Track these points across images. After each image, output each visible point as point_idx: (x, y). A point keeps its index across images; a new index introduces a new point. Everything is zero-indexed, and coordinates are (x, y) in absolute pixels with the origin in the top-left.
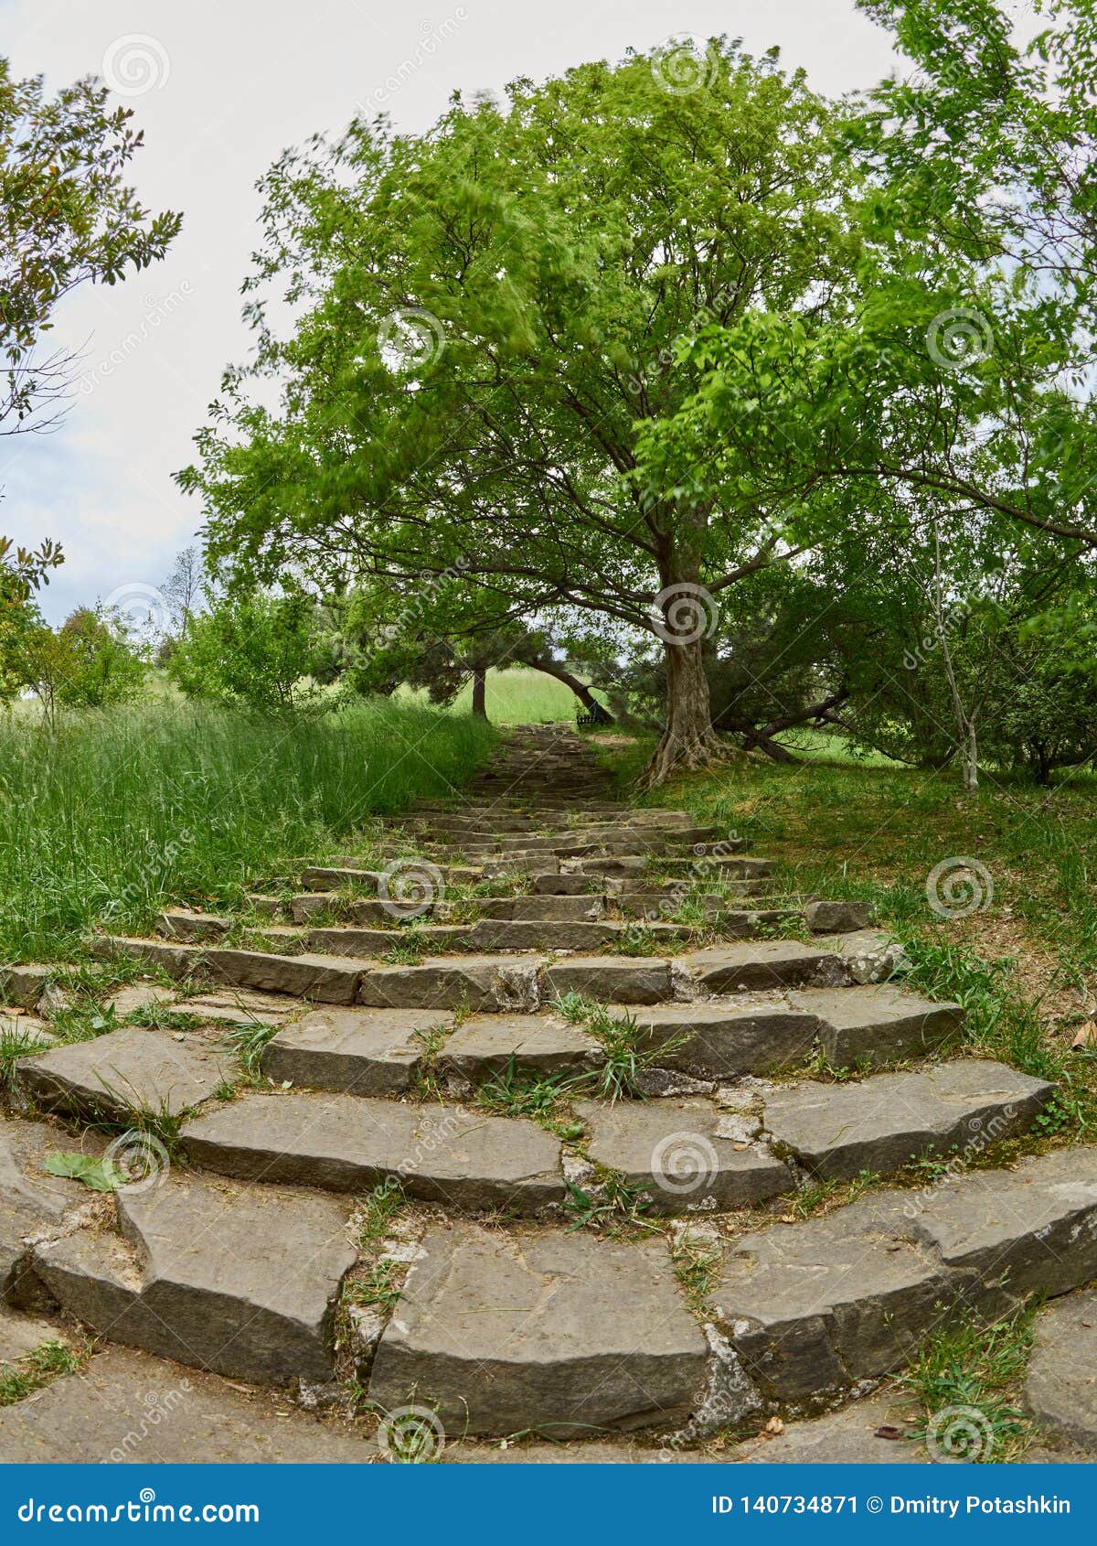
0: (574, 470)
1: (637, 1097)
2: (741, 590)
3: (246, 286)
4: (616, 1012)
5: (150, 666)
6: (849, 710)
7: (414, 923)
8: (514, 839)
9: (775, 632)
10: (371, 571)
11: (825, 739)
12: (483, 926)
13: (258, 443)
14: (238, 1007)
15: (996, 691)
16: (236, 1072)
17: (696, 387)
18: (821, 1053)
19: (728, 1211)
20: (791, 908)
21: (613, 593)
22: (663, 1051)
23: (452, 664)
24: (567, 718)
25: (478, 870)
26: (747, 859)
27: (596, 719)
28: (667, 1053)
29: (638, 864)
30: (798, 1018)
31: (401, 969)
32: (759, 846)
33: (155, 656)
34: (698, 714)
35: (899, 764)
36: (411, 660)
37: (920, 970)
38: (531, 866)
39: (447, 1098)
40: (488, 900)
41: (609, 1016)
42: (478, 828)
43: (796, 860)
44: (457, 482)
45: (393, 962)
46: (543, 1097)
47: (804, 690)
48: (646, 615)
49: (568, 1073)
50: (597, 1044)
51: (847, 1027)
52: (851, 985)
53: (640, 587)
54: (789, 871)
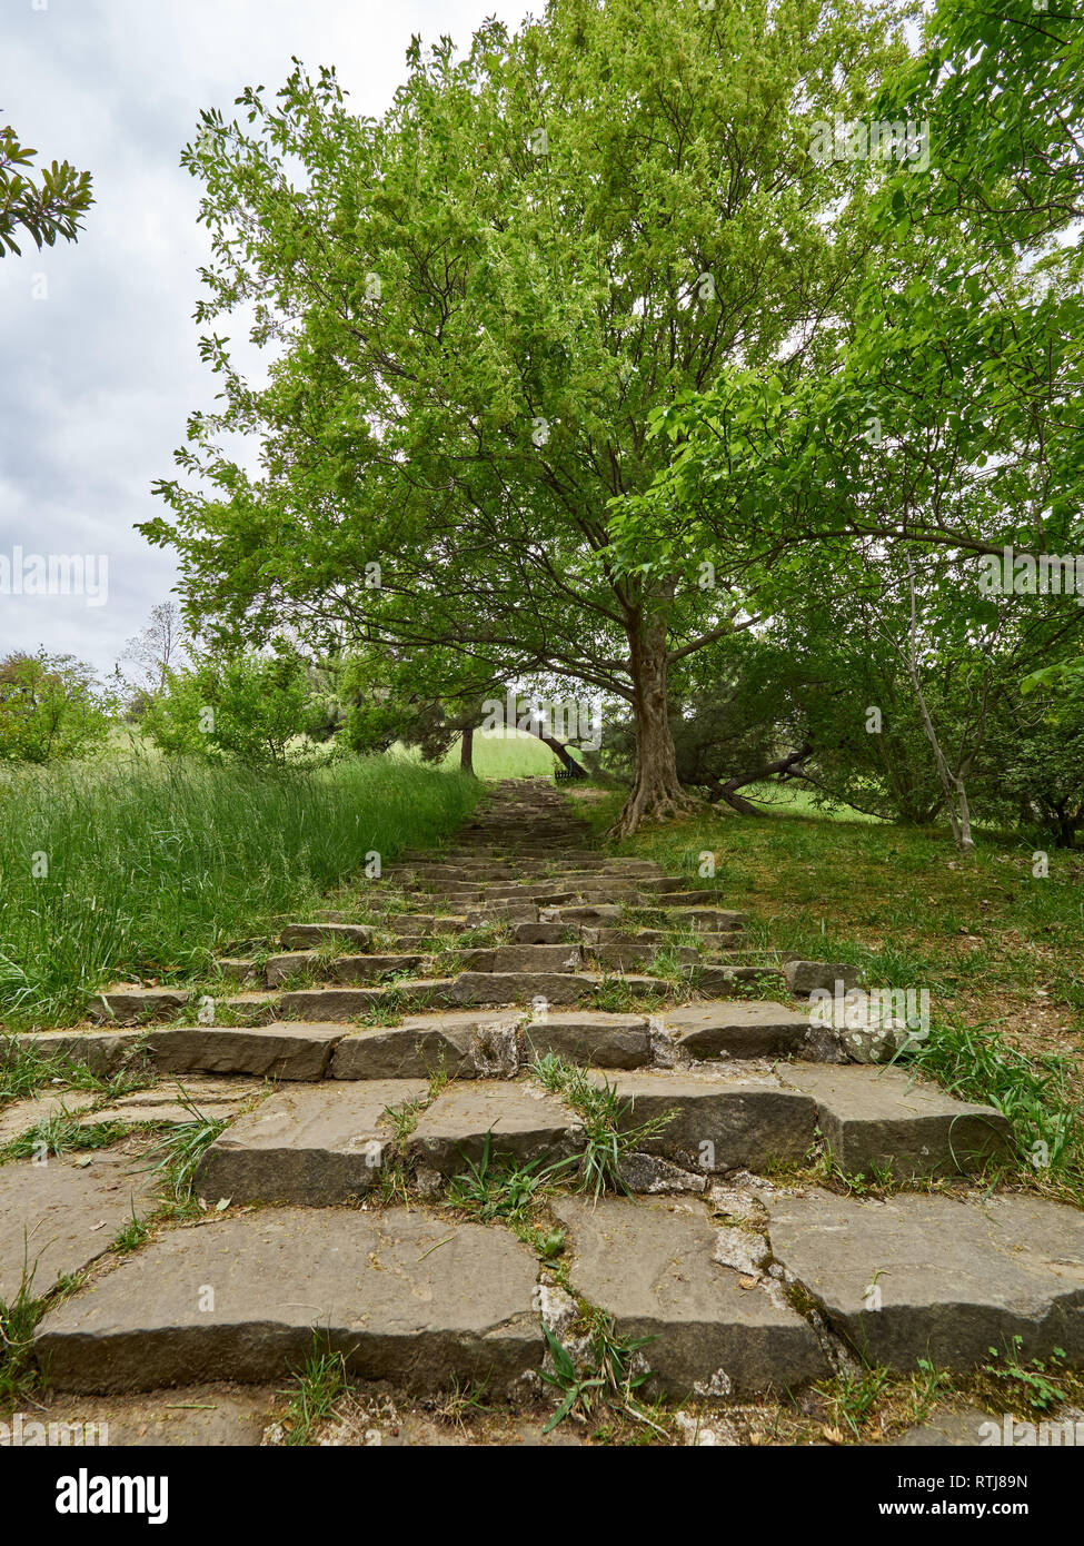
0: (552, 548)
1: (622, 1193)
2: (704, 657)
3: (201, 314)
4: (596, 1078)
5: (118, 721)
6: (815, 766)
7: (396, 979)
8: (497, 887)
9: (736, 694)
10: (365, 639)
11: (790, 794)
12: (465, 980)
13: (238, 504)
14: (179, 1101)
15: (989, 745)
16: (153, 1199)
17: (667, 461)
18: (825, 1149)
19: (747, 1402)
20: (768, 965)
21: (587, 661)
22: (646, 1132)
23: (442, 725)
24: (546, 773)
25: (462, 919)
26: (719, 910)
27: (571, 773)
28: (651, 1135)
29: (612, 913)
30: (792, 1099)
31: (378, 1032)
32: (730, 898)
33: (123, 711)
34: (665, 770)
35: (873, 819)
36: (405, 720)
37: (932, 1055)
38: (512, 914)
39: (414, 1197)
40: (469, 951)
41: (589, 1084)
42: (464, 878)
43: (769, 913)
44: (445, 557)
45: (371, 1025)
46: (521, 1191)
47: (768, 747)
48: (616, 681)
49: (546, 1158)
50: (577, 1119)
51: (852, 1119)
52: (848, 1063)
53: (612, 656)
54: (761, 925)
